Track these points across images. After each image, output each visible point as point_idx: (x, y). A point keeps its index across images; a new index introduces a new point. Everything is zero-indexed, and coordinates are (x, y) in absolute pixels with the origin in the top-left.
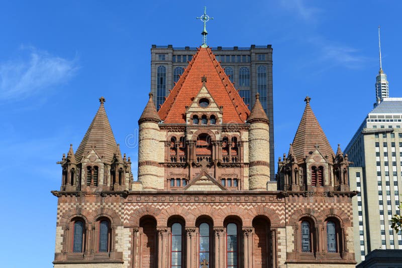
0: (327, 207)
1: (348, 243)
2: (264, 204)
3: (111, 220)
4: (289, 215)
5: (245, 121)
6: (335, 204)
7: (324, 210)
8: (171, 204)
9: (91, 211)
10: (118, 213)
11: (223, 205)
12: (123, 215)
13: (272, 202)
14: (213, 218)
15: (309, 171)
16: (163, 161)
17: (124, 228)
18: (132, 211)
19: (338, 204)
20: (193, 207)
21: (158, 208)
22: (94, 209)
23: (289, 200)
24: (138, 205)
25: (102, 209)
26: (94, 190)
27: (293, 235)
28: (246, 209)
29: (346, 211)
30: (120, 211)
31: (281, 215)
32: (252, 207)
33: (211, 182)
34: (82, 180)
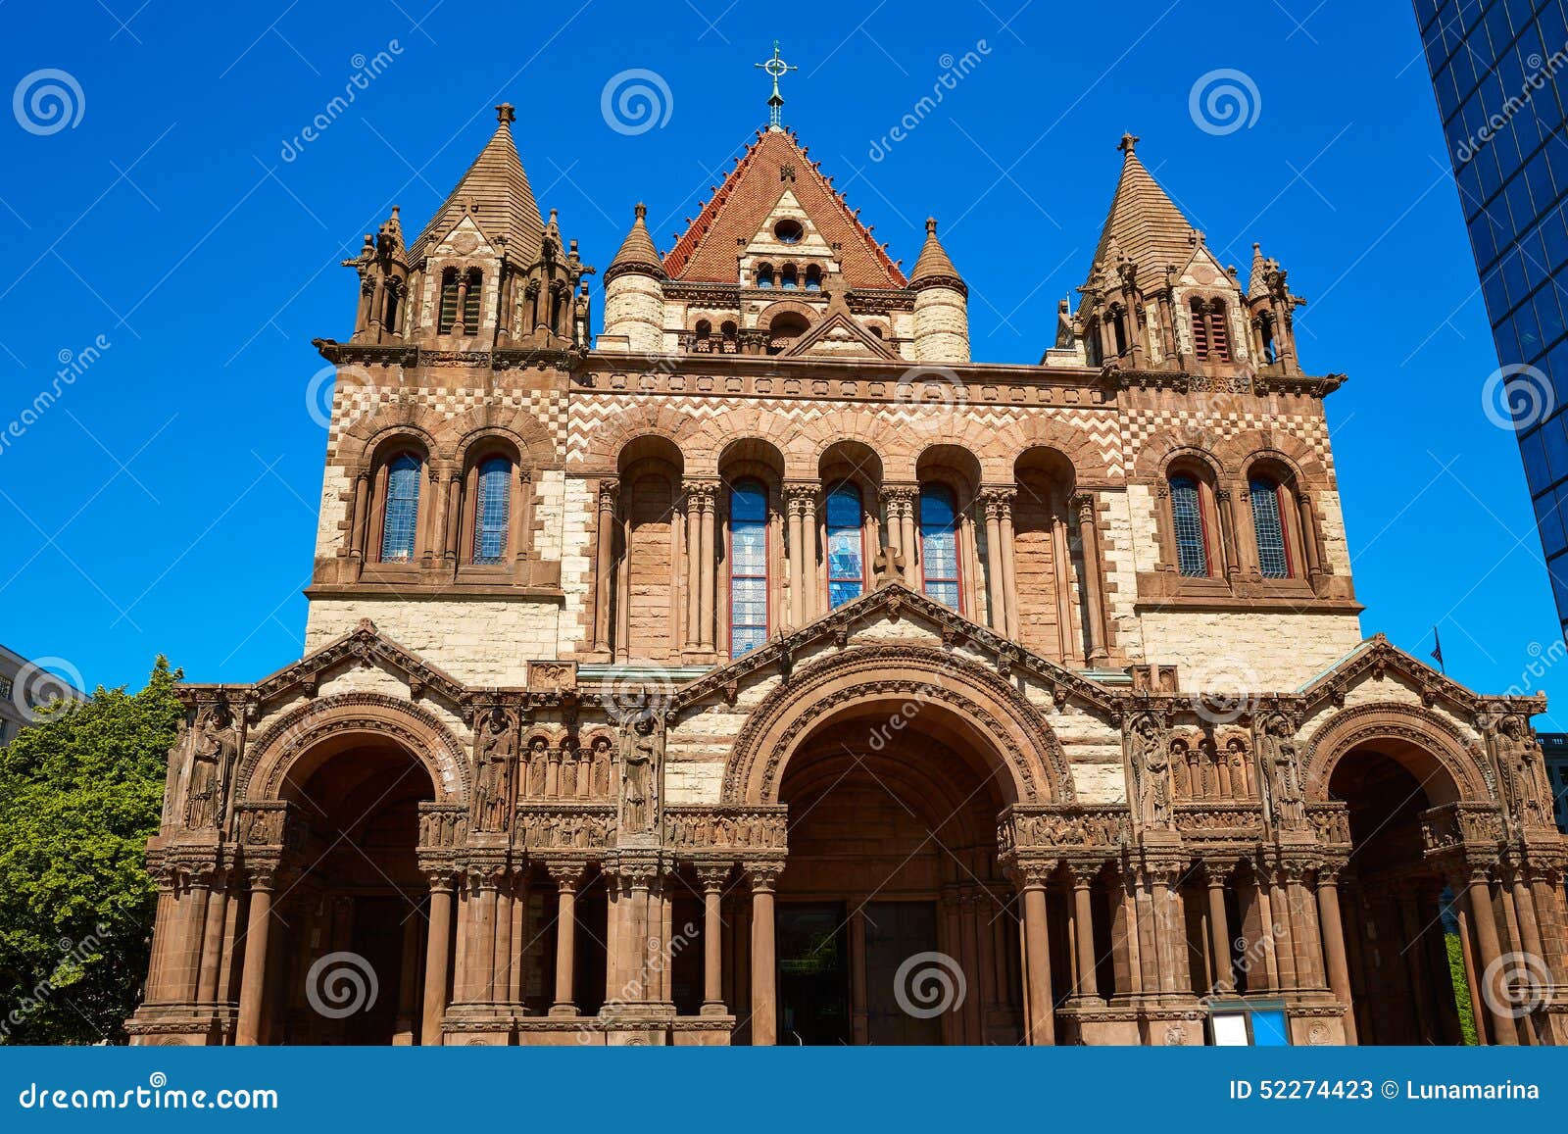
0: (1250, 425)
1: (1328, 544)
2: (1050, 411)
3: (522, 447)
4: (1135, 450)
5: (904, 287)
6: (1273, 418)
7: (1243, 435)
8: (733, 401)
9: (450, 416)
10: (546, 424)
11: (914, 410)
12: (563, 434)
13: (1074, 405)
14: (881, 453)
17: (568, 476)
18: (596, 422)
19: (1282, 418)
20: (810, 415)
21: (688, 414)
22: (461, 408)
23: (1129, 400)
24: (619, 402)
25: (491, 409)
26: (465, 345)
27: (1151, 514)
28: (990, 425)
29: (1310, 442)
31: (1106, 450)
32: (1012, 420)
34: (425, 312)
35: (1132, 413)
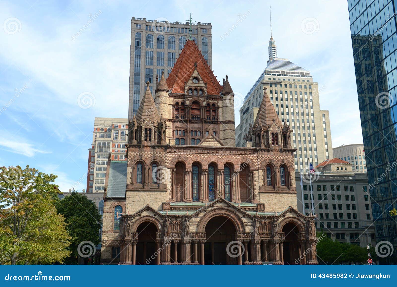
0: (280, 158)
2: (246, 156)
3: (160, 164)
5: (220, 93)
6: (285, 157)
7: (278, 161)
8: (194, 154)
9: (148, 157)
10: (163, 159)
11: (224, 156)
12: (166, 161)
13: (251, 154)
14: (218, 164)
15: (270, 136)
16: (171, 118)
17: (167, 168)
18: (171, 158)
19: (286, 156)
20: (207, 157)
21: (187, 157)
22: (149, 156)
23: (260, 154)
24: (175, 154)
25: (154, 156)
26: (149, 144)
27: (262, 175)
28: (236, 158)
29: (291, 161)
30: (164, 158)
31: (255, 163)
32: (240, 157)
33: (215, 140)
34: (142, 137)
35: (260, 156)
